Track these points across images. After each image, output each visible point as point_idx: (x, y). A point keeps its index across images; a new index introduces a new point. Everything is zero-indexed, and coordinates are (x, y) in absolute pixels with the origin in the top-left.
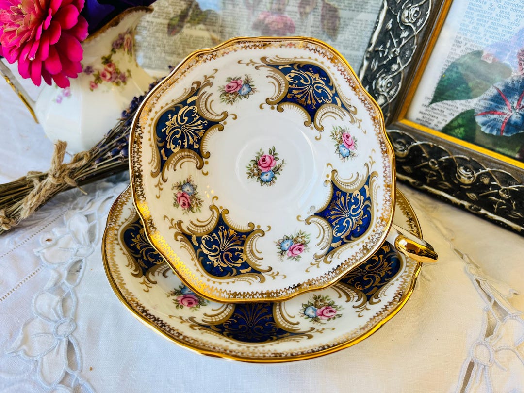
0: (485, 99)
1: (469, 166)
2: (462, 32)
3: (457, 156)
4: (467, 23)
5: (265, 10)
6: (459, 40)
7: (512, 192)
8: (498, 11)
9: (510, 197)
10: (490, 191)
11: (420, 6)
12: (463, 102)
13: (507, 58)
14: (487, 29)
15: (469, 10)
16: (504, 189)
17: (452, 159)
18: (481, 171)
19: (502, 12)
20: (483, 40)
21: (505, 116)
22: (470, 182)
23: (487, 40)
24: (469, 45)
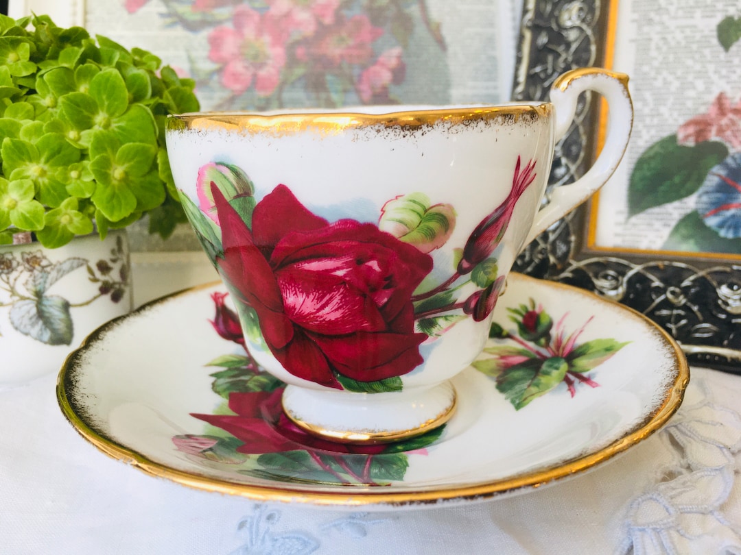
3: (709, 270)
13: (713, 134)
17: (703, 277)
20: (671, 121)
23: (676, 120)
24: (653, 132)
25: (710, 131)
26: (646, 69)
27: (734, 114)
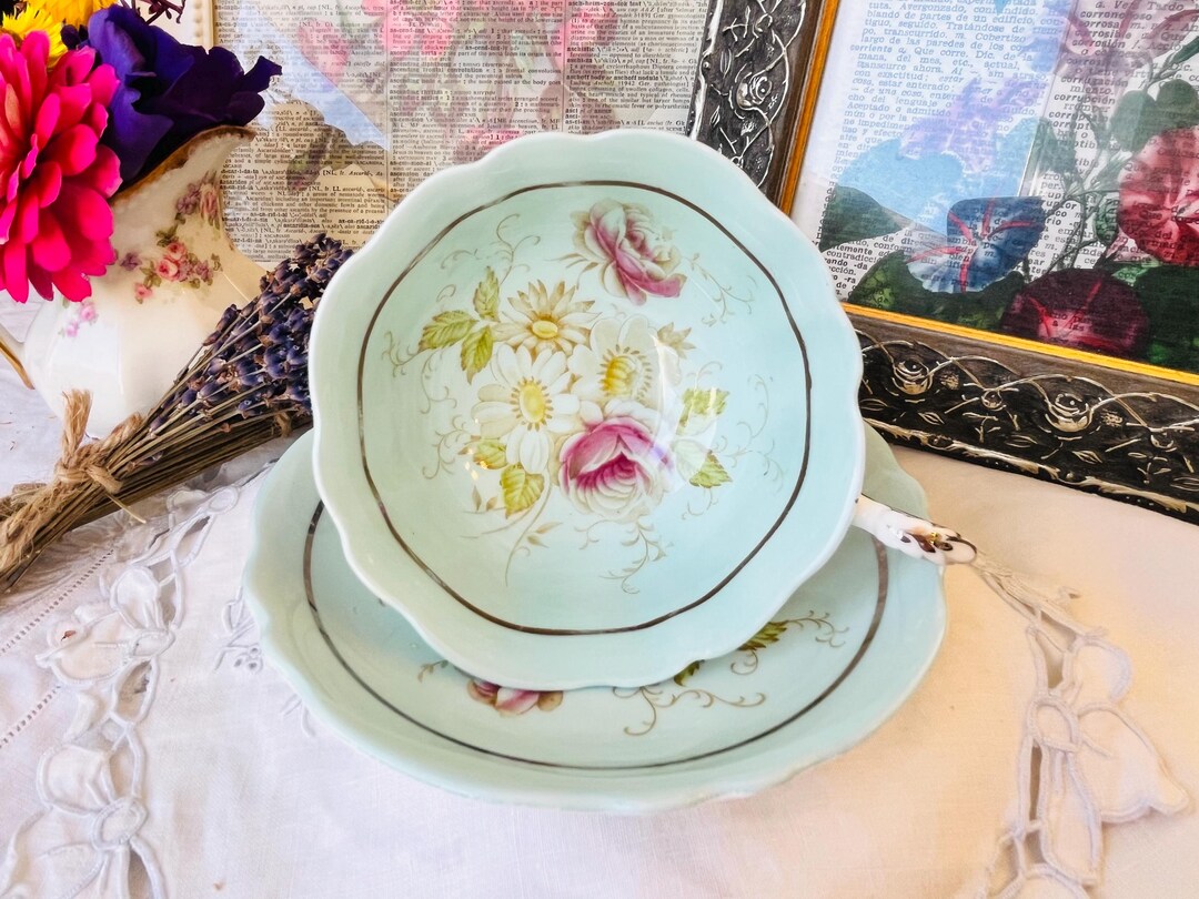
1: (913, 357)
2: (854, 110)
3: (888, 342)
4: (860, 92)
5: (474, 123)
6: (850, 126)
7: (1007, 396)
8: (916, 60)
9: (1004, 406)
10: (963, 401)
11: (769, 73)
12: (879, 240)
13: (948, 144)
14: (901, 97)
15: (860, 69)
16: (991, 393)
17: (880, 349)
18: (940, 365)
19: (924, 60)
20: (896, 120)
21: (964, 254)
22: (923, 390)
24: (871, 134)
26: (879, 31)
27: (983, 117)
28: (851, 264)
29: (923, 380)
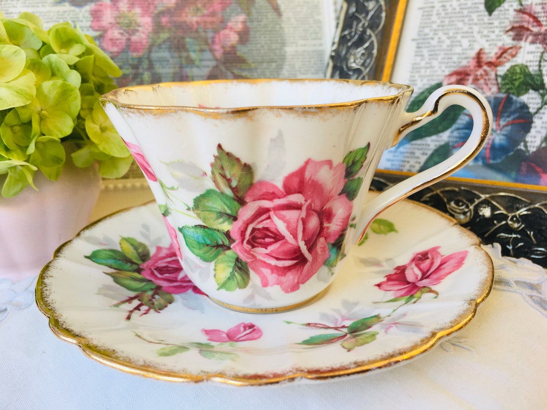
0: (458, 129)
1: (460, 198)
3: (442, 189)
6: (413, 79)
7: (523, 217)
8: (448, 42)
9: (523, 226)
10: (495, 225)
11: (366, 49)
12: (434, 137)
15: (417, 50)
16: (513, 217)
17: (437, 195)
18: (477, 201)
20: (439, 73)
22: (468, 220)
23: (444, 71)
24: (425, 81)
25: (468, 80)
26: (427, 30)
27: (488, 66)
28: (418, 153)
29: (467, 212)
